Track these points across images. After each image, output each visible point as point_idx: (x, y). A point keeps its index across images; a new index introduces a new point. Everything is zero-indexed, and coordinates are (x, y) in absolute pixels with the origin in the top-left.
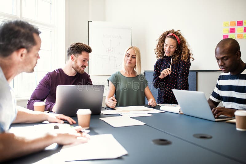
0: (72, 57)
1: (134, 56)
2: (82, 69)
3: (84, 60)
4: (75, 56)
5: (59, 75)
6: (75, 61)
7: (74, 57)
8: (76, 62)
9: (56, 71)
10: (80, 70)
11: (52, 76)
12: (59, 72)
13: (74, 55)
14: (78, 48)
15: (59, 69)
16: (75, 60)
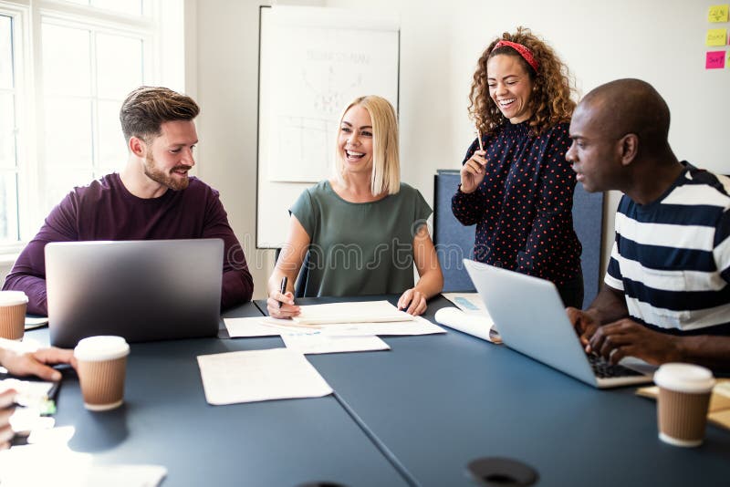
0: (134, 144)
1: (368, 130)
2: (177, 177)
3: (174, 149)
4: (143, 140)
5: (109, 194)
6: (148, 158)
7: (141, 144)
8: (151, 159)
9: (101, 183)
10: (172, 180)
11: (83, 200)
12: (109, 188)
13: (139, 137)
14: (145, 113)
15: (108, 177)
16: (145, 154)
